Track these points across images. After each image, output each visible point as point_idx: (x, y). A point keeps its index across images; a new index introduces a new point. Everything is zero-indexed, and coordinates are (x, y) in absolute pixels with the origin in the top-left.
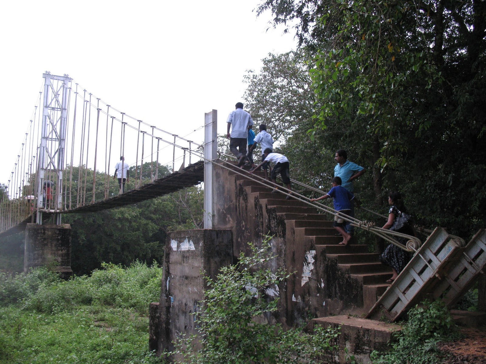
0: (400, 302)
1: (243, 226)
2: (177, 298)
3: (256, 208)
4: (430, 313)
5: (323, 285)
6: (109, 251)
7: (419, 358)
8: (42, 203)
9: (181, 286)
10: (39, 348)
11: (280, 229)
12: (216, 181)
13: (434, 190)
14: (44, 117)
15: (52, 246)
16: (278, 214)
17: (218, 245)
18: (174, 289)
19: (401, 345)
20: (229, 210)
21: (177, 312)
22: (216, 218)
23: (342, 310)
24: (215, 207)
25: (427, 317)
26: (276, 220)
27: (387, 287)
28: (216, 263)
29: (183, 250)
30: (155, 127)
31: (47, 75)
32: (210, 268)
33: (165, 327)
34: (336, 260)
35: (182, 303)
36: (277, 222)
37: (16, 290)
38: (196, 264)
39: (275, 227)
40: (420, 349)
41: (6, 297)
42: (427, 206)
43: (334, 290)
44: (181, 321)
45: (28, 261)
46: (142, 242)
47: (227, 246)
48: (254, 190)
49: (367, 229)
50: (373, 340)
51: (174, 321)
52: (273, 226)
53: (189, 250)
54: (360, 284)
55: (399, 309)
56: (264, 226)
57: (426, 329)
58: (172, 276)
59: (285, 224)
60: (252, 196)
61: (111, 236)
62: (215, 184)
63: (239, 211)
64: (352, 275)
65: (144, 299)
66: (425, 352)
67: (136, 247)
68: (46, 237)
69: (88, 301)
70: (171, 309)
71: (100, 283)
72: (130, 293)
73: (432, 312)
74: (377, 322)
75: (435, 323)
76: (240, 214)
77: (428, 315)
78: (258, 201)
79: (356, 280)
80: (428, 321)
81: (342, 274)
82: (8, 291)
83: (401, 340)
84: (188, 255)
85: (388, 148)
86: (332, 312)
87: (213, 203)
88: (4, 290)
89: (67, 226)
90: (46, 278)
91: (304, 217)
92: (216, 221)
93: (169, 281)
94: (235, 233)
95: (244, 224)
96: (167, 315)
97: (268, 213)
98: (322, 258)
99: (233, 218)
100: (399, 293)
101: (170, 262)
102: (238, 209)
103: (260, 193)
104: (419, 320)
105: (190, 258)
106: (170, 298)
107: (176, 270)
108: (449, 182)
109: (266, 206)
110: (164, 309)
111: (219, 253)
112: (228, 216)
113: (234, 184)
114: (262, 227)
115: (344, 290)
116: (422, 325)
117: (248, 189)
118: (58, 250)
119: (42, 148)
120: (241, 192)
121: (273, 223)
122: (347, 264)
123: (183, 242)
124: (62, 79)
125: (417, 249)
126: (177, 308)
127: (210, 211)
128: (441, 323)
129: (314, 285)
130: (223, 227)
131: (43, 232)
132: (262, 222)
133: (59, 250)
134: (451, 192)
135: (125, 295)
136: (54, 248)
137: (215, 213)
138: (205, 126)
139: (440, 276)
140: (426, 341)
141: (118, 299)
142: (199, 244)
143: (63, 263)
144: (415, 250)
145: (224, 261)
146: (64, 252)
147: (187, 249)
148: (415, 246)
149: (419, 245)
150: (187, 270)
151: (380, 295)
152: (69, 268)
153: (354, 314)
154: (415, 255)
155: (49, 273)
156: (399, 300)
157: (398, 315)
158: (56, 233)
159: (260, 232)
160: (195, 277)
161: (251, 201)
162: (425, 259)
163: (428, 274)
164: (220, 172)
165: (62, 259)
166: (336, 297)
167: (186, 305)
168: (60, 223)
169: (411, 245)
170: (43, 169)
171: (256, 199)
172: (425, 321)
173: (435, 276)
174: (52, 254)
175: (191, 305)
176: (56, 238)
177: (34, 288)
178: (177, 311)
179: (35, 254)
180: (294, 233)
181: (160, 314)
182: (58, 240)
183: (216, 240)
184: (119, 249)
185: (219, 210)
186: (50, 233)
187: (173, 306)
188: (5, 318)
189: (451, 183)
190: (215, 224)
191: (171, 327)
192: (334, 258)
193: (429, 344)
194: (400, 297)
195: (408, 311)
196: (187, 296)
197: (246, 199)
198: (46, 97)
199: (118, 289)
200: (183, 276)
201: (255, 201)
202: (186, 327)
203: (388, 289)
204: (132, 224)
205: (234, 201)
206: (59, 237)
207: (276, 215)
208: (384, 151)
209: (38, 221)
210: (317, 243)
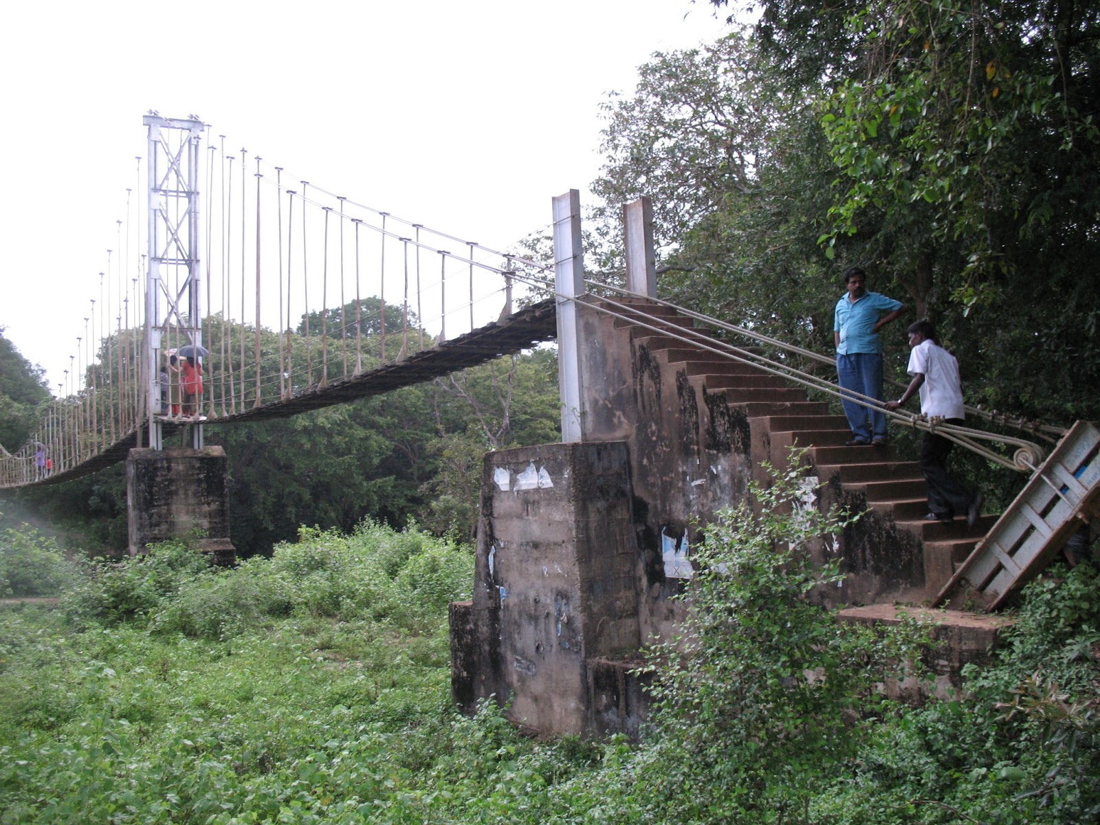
0: (1002, 572)
1: (653, 433)
2: (515, 590)
3: (680, 394)
4: (1070, 589)
5: (836, 546)
6: (284, 501)
7: (1059, 674)
8: (160, 402)
9: (524, 565)
10: (223, 706)
11: (737, 435)
12: (587, 340)
13: (1057, 346)
14: (152, 212)
15: (186, 494)
16: (730, 405)
17: (601, 475)
18: (507, 571)
19: (1017, 651)
20: (619, 401)
21: (517, 617)
22: (590, 418)
23: (878, 594)
24: (586, 395)
25: (1063, 598)
26: (726, 418)
27: (976, 543)
28: (599, 511)
29: (524, 488)
30: (421, 226)
31: (152, 119)
32: (587, 522)
33: (490, 651)
34: (863, 494)
35: (526, 598)
36: (729, 421)
37: (128, 593)
38: (557, 516)
39: (726, 432)
40: (1056, 657)
41: (109, 608)
42: (1041, 378)
43: (860, 555)
44: (527, 637)
45: (139, 529)
46: (358, 478)
47: (619, 475)
48: (673, 357)
49: (930, 430)
50: (957, 647)
51: (510, 637)
52: (720, 430)
53: (539, 488)
54: (917, 540)
55: (1002, 585)
56: (701, 430)
57: (1062, 621)
58: (502, 545)
59: (748, 425)
60: (670, 372)
61: (288, 468)
62: (583, 347)
63: (643, 402)
64: (897, 522)
65: (404, 601)
66: (1068, 663)
67: (345, 490)
68: (174, 477)
69: (283, 610)
70: (501, 614)
71: (297, 570)
72: (372, 588)
73: (1073, 587)
74: (960, 614)
75: (1081, 609)
76: (644, 408)
77: (1065, 593)
78: (686, 380)
79: (908, 533)
80: (1065, 606)
81: (877, 521)
82: (113, 596)
83: (1017, 643)
84: (536, 497)
85: (978, 267)
86: (858, 599)
87: (581, 386)
88: (104, 592)
89: (217, 450)
90: (183, 565)
91: (784, 410)
92: (590, 425)
93: (495, 556)
94: (634, 449)
95: (654, 427)
96: (493, 625)
97: (707, 404)
98: (831, 490)
99: (628, 418)
100: (1000, 553)
101: (495, 515)
102: (639, 399)
103: (688, 364)
104: (1048, 603)
105: (543, 503)
106: (498, 590)
107: (510, 532)
108: (1090, 328)
109: (704, 390)
110: (486, 614)
111: (603, 492)
112: (618, 413)
113: (629, 347)
114: (697, 433)
115: (883, 553)
116: (1054, 613)
117: (660, 356)
118: (200, 504)
119: (153, 282)
120: (644, 362)
121: (722, 425)
122: (888, 500)
123: (524, 471)
124: (185, 125)
125: (1036, 464)
126: (517, 609)
127: (576, 403)
128: (1091, 608)
129: (818, 547)
130: (606, 437)
131: (166, 465)
132: (696, 423)
133: (204, 504)
134: (1093, 349)
135: (360, 594)
136: (192, 501)
137: (588, 408)
138: (555, 224)
139: (1086, 517)
140: (1068, 641)
141: (347, 603)
142: (563, 474)
143: (215, 532)
144: (1033, 468)
145: (615, 507)
146: (214, 507)
147: (535, 486)
148: (1031, 459)
149: (1040, 457)
150: (536, 530)
151: (961, 560)
152: (226, 542)
153: (905, 600)
154: (1033, 478)
155: (187, 554)
156: (1000, 567)
157: (1001, 596)
158: (193, 467)
159: (692, 443)
160: (555, 544)
161: (669, 380)
162: (1054, 484)
163: (1062, 514)
164: (595, 321)
165: (210, 522)
166: (865, 568)
167: (536, 602)
168: (199, 445)
169: (1025, 458)
170: (156, 327)
171: (681, 376)
172: (1061, 605)
173: (1075, 517)
174: (187, 513)
175: (549, 601)
176: (196, 477)
177: (166, 588)
178: (515, 615)
179: (152, 514)
180: (769, 443)
181: (476, 624)
182: (199, 481)
183: (596, 464)
184: (307, 496)
185: (596, 402)
186: (181, 468)
187: (507, 607)
188: (122, 652)
189: (1093, 330)
190: (588, 432)
191: (502, 649)
192: (860, 491)
193: (1076, 647)
194: (1003, 563)
195: (1022, 589)
196: (539, 583)
197: (656, 376)
198: (154, 168)
199: (343, 582)
200: (527, 544)
201: (678, 380)
202: (538, 648)
203: (977, 547)
204: (333, 440)
205: (630, 381)
206: (202, 476)
207: (727, 408)
208: (969, 275)
209: (153, 443)
210: (819, 462)
